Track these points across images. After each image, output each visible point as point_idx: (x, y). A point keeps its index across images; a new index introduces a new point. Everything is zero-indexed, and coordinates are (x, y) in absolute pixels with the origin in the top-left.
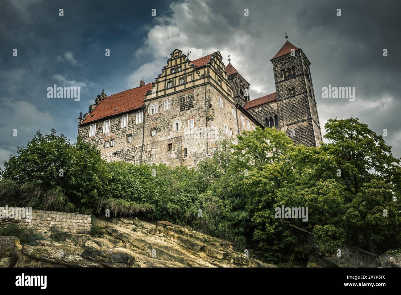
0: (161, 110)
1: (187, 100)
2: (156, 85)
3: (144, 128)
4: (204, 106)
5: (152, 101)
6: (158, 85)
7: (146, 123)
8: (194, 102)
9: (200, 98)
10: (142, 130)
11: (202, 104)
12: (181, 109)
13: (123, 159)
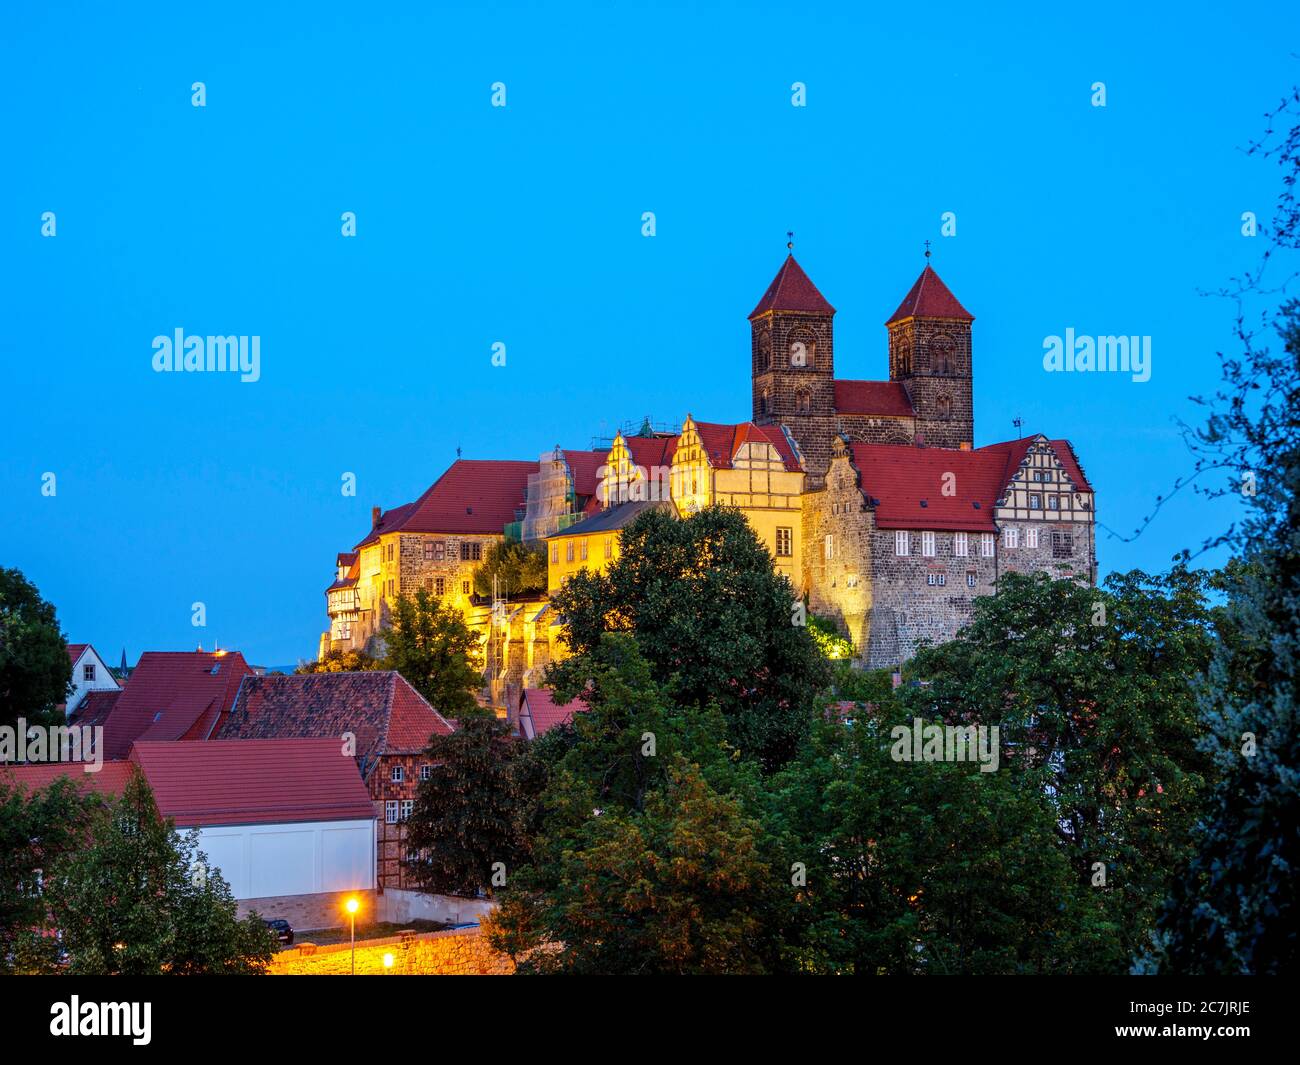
0: (1024, 544)
1: (1063, 541)
2: (1012, 492)
3: (997, 567)
4: (1087, 560)
5: (1009, 523)
6: (1015, 495)
7: (999, 560)
8: (1074, 548)
9: (1082, 542)
10: (993, 570)
11: (1084, 554)
12: (1054, 554)
13: (968, 615)
